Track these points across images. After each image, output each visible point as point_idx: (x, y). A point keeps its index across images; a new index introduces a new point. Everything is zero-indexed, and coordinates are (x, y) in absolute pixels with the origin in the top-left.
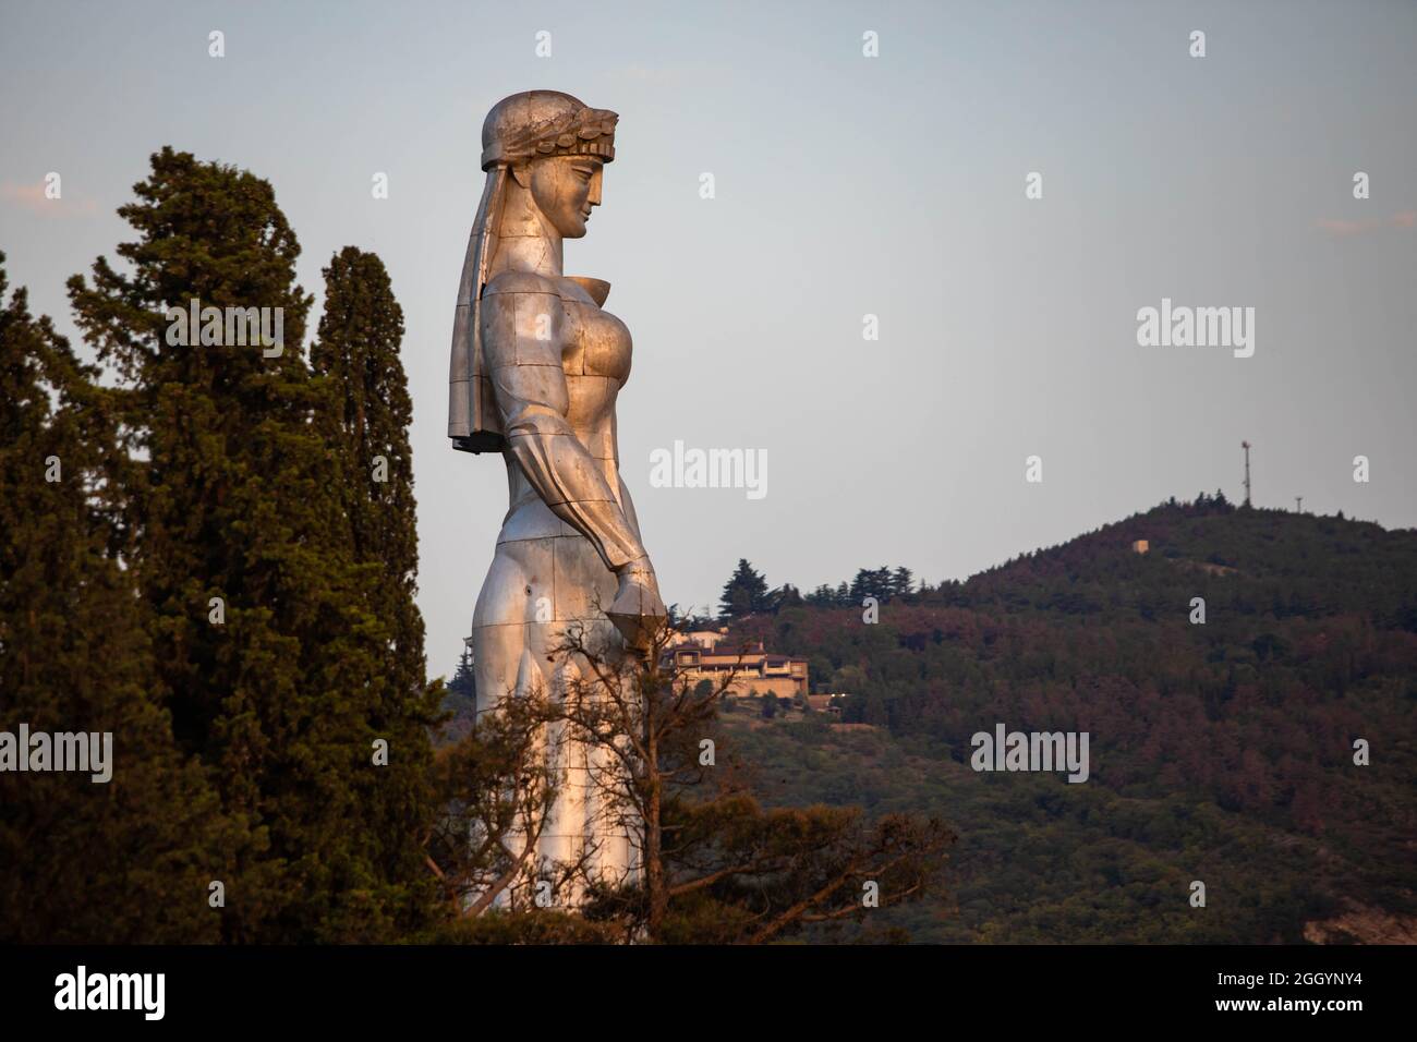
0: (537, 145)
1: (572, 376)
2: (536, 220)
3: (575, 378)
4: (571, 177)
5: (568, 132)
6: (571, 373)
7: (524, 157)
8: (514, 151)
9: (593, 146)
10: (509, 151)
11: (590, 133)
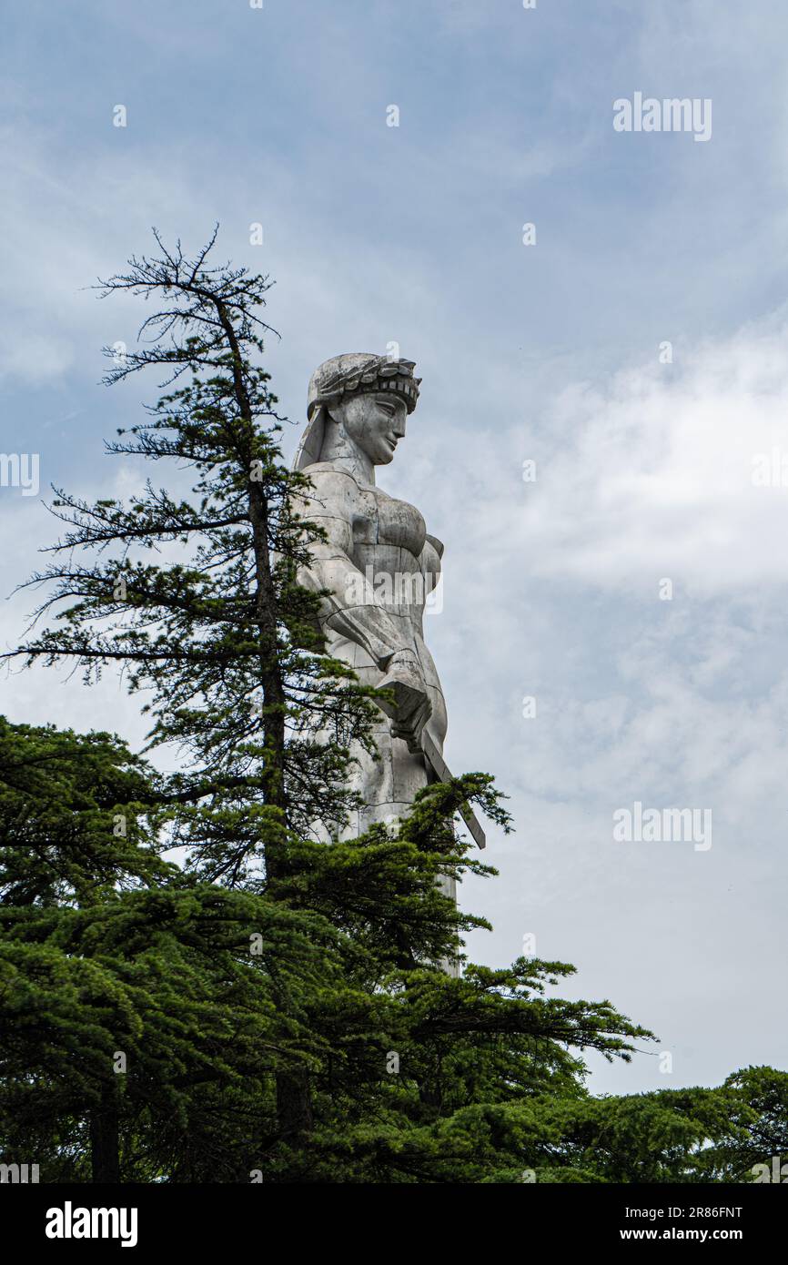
0: (345, 385)
1: (367, 545)
2: (347, 445)
3: (370, 547)
4: (375, 409)
5: (369, 372)
6: (366, 542)
7: (335, 395)
8: (327, 392)
9: (392, 384)
10: (323, 393)
11: (388, 371)
